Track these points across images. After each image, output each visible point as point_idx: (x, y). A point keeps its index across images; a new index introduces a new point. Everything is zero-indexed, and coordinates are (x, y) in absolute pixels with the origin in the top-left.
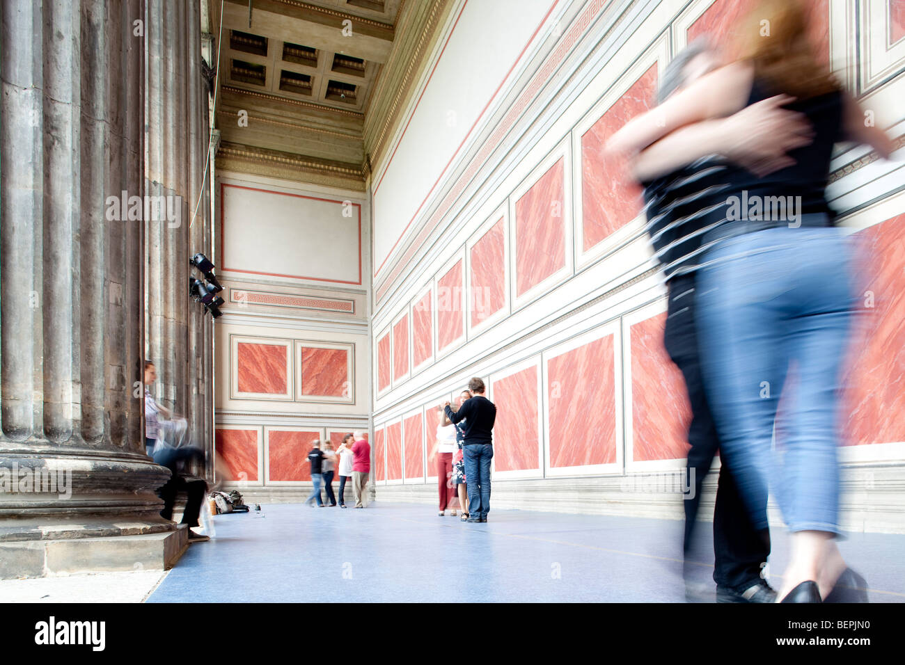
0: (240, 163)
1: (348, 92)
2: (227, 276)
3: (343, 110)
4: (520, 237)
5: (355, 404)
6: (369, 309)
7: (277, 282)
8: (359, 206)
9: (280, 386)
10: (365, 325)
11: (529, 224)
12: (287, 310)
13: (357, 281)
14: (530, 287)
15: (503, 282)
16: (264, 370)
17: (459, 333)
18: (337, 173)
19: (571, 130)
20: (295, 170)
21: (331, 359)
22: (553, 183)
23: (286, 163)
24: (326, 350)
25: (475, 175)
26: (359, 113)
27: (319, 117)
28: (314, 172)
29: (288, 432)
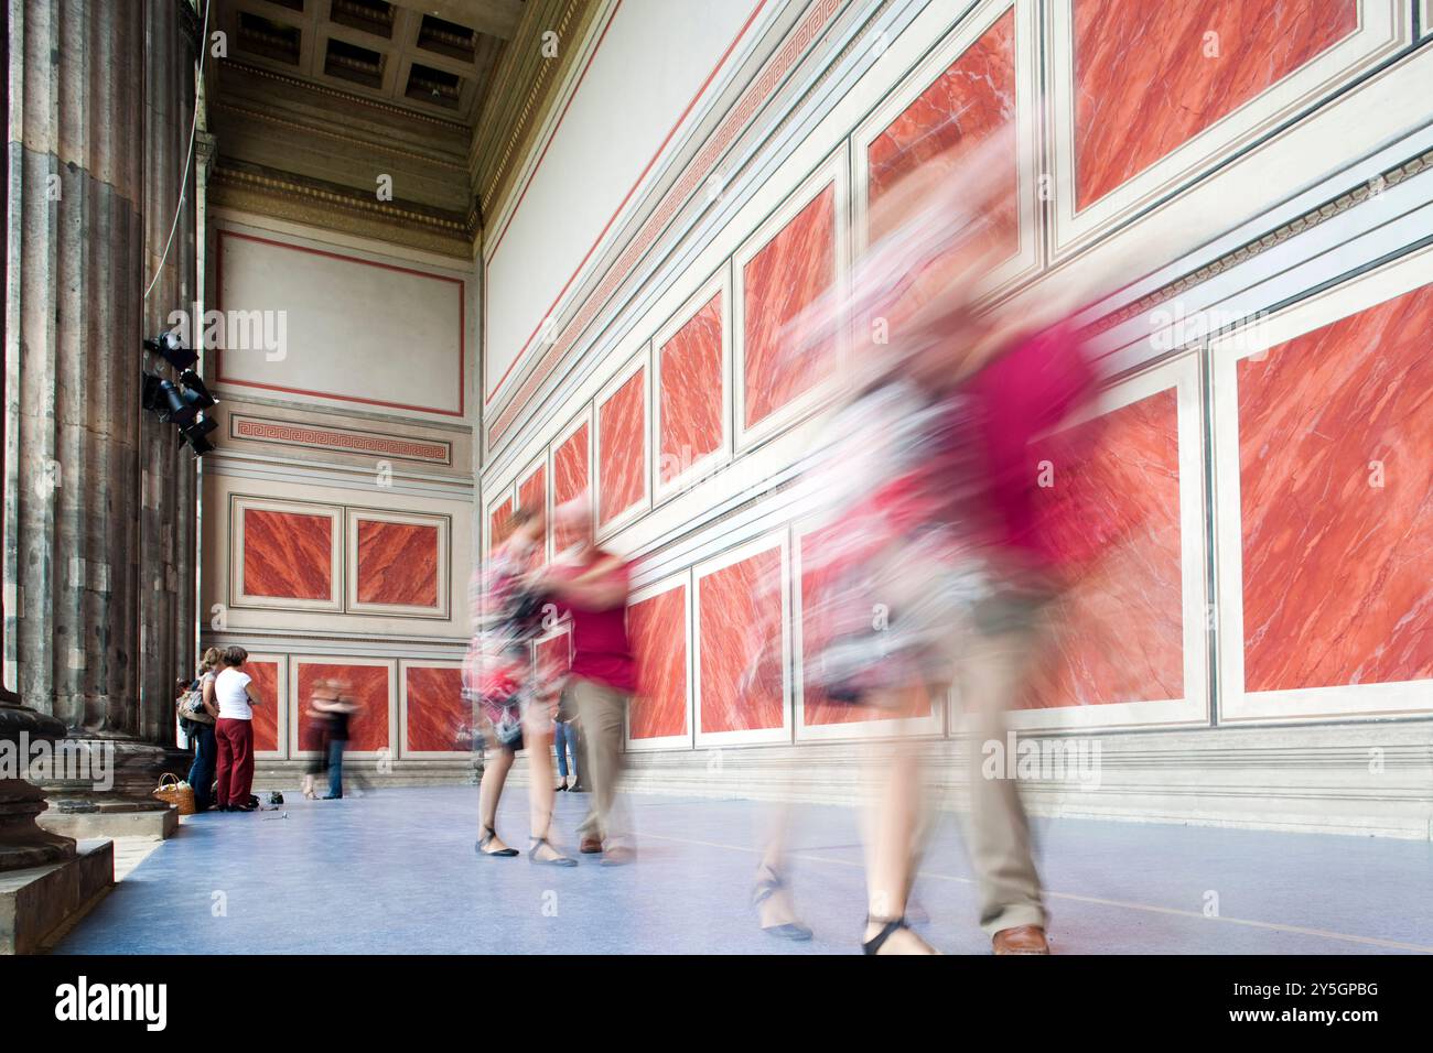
0: (253, 197)
1: (444, 89)
2: (227, 391)
3: (435, 118)
4: (751, 324)
5: (450, 620)
6: (476, 458)
7: (317, 407)
8: (461, 283)
9: (319, 587)
10: (468, 485)
11: (769, 301)
12: (332, 455)
13: (456, 409)
14: (770, 411)
15: (719, 403)
16: (291, 557)
17: (638, 494)
18: (423, 225)
19: (848, 136)
20: (352, 215)
21: (410, 542)
22: (813, 229)
23: (334, 202)
24: (401, 526)
25: (668, 222)
26: (462, 126)
27: (394, 126)
28: (384, 221)
29: (332, 666)
